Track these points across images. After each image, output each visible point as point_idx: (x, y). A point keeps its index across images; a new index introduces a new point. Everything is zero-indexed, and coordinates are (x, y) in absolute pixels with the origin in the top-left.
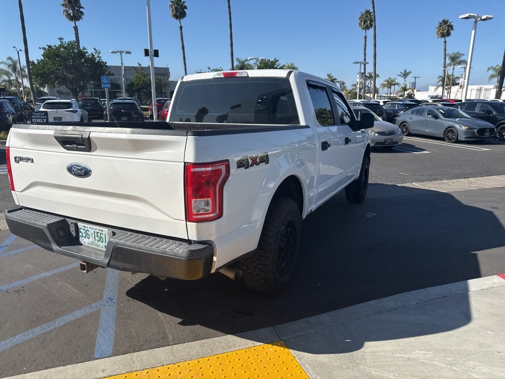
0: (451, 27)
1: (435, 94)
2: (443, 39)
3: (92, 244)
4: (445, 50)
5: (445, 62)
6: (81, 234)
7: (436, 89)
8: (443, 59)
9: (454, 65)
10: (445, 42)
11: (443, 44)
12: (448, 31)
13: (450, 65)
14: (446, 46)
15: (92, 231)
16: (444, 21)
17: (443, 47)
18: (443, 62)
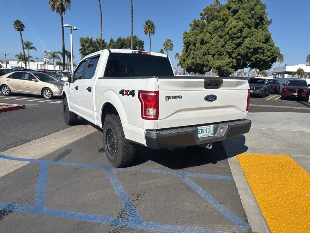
0: (22, 26)
1: (17, 66)
2: (19, 32)
3: (205, 136)
4: (22, 39)
5: (23, 47)
6: (199, 133)
7: (18, 63)
8: (22, 45)
9: (28, 49)
10: (21, 34)
11: (20, 35)
12: (21, 27)
13: (26, 49)
14: (22, 37)
15: (205, 129)
16: (17, 21)
17: (20, 37)
18: (22, 46)
